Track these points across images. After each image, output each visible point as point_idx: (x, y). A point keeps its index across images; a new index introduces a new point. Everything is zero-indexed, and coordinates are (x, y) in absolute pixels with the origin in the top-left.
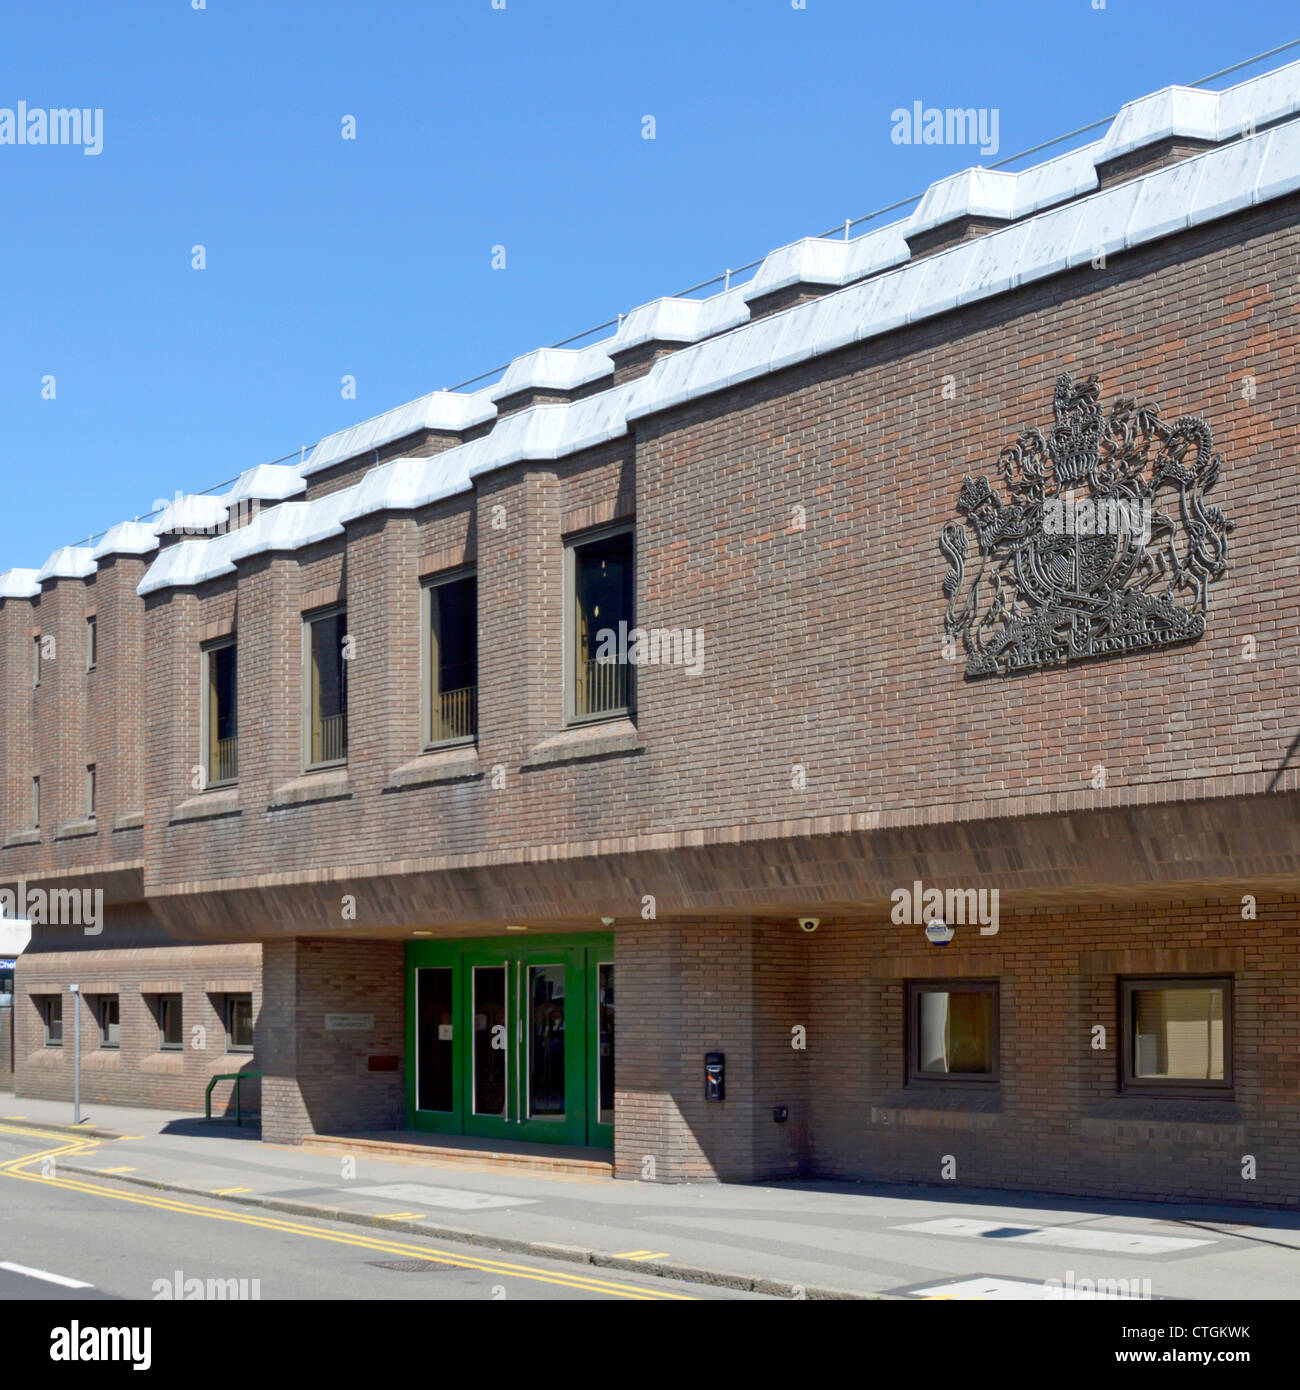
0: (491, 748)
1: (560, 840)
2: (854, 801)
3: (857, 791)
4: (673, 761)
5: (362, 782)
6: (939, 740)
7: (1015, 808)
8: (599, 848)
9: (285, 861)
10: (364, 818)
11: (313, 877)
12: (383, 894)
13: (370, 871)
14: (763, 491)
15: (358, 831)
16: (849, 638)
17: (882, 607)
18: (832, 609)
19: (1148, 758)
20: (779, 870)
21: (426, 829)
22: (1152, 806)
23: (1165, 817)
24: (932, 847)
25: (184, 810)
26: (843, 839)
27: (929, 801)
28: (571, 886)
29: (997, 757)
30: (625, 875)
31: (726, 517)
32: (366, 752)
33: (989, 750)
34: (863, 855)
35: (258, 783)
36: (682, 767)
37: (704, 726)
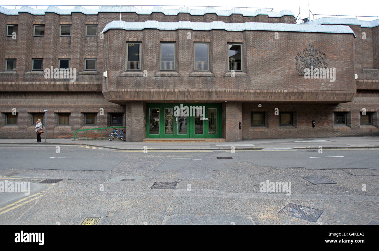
0: (216, 73)
1: (232, 89)
2: (284, 88)
4: (254, 79)
5: (183, 75)
6: (295, 82)
8: (240, 90)
9: (159, 87)
10: (184, 81)
12: (186, 94)
13: (186, 90)
15: (181, 83)
16: (282, 67)
17: (287, 65)
18: (280, 63)
19: (320, 88)
20: (270, 97)
23: (321, 94)
26: (281, 93)
27: (294, 89)
29: (302, 85)
30: (243, 95)
32: (184, 69)
34: (283, 95)
35: (151, 71)
36: (256, 81)
37: (259, 75)
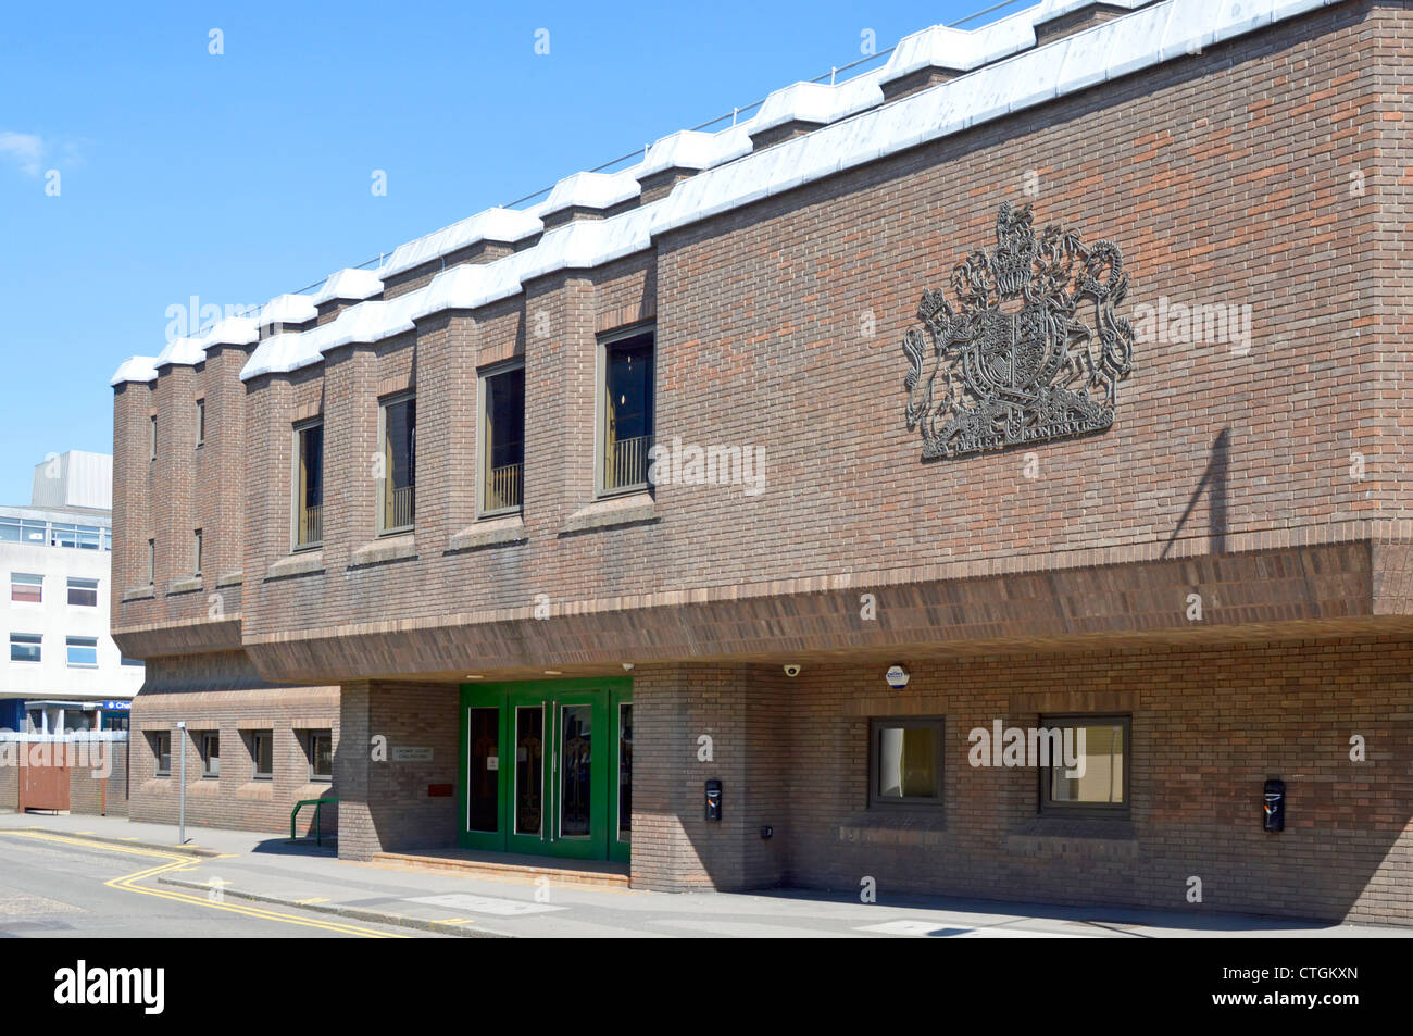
0: (534, 516)
1: (590, 596)
2: (830, 564)
3: (833, 556)
4: (683, 529)
5: (426, 546)
6: (900, 513)
7: (960, 571)
8: (622, 603)
9: (361, 614)
10: (429, 577)
11: (384, 628)
12: (442, 642)
14: (761, 298)
15: (421, 588)
16: (827, 425)
17: (856, 398)
18: (815, 400)
19: (1067, 530)
20: (768, 623)
21: (479, 586)
22: (1069, 570)
23: (1080, 580)
24: (893, 603)
25: (277, 569)
26: (821, 597)
27: (891, 565)
28: (597, 636)
29: (946, 527)
30: (642, 627)
31: (730, 320)
32: (430, 519)
33: (939, 522)
35: (339, 546)
36: (691, 535)
37: (709, 499)
